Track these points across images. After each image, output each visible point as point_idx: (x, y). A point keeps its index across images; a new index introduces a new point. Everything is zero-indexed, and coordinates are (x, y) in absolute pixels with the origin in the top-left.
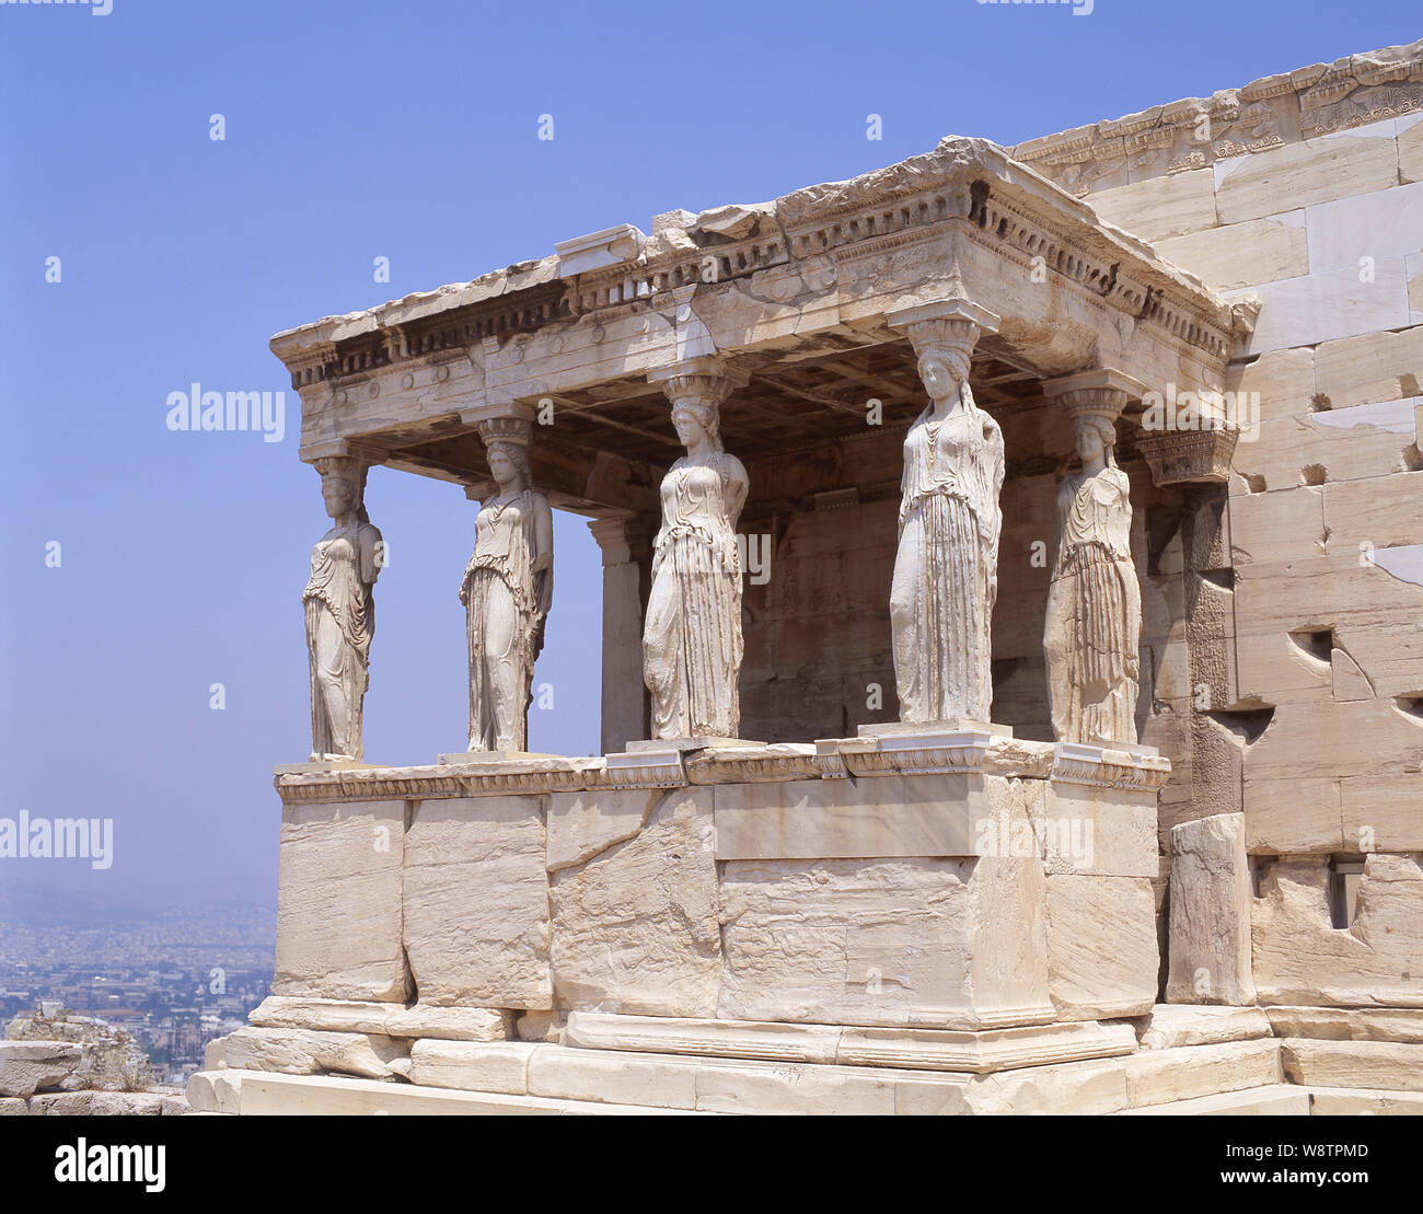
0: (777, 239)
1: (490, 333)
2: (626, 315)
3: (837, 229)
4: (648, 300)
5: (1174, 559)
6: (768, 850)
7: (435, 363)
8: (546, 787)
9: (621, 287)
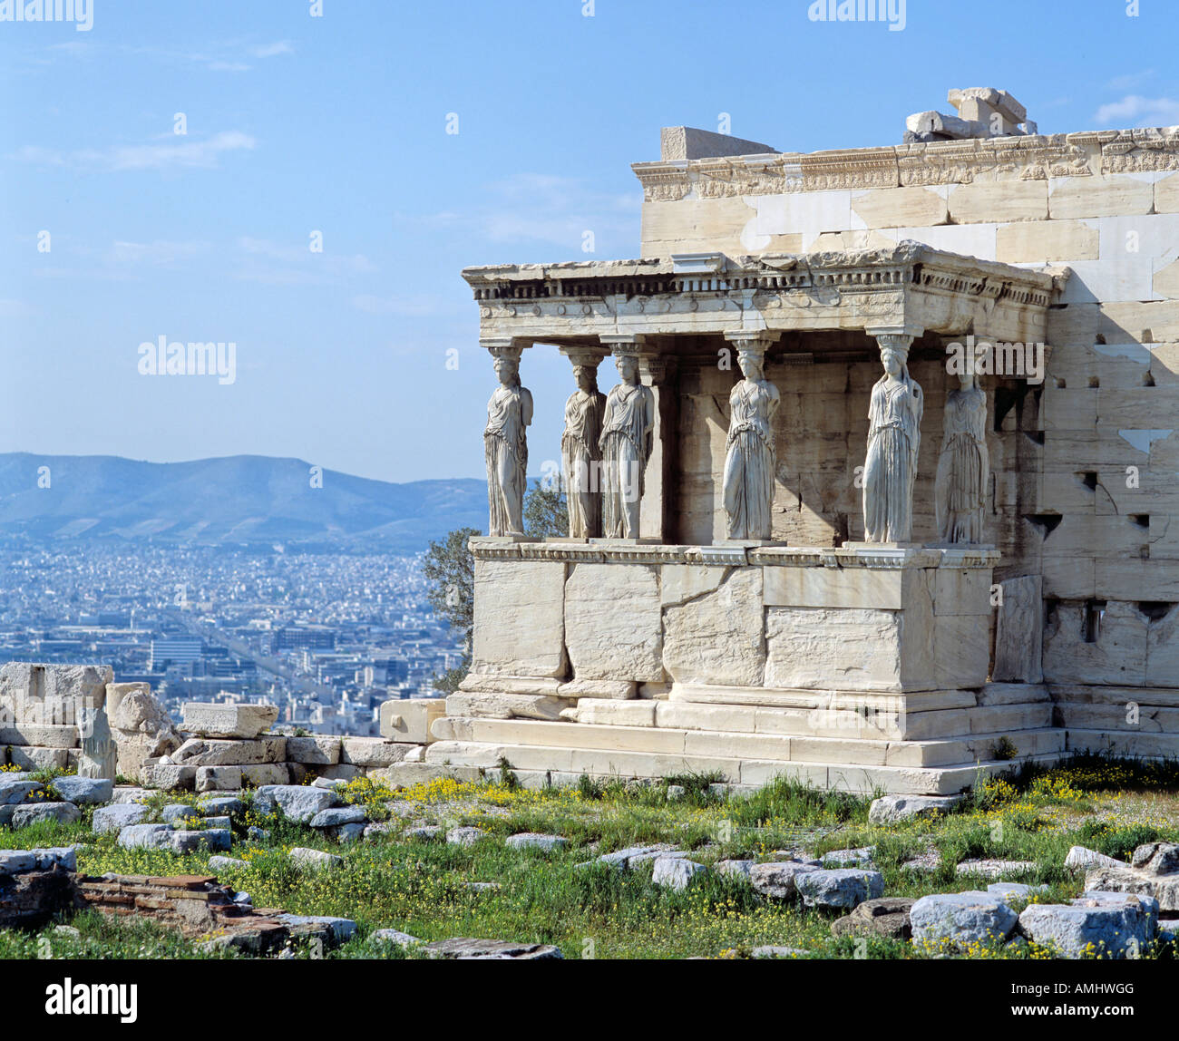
0: (806, 274)
1: (622, 292)
2: (711, 298)
3: (840, 276)
4: (726, 292)
5: (1011, 421)
6: (794, 601)
7: (581, 301)
8: (660, 561)
9: (710, 282)
